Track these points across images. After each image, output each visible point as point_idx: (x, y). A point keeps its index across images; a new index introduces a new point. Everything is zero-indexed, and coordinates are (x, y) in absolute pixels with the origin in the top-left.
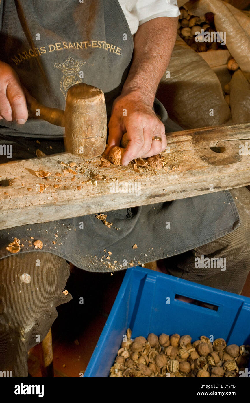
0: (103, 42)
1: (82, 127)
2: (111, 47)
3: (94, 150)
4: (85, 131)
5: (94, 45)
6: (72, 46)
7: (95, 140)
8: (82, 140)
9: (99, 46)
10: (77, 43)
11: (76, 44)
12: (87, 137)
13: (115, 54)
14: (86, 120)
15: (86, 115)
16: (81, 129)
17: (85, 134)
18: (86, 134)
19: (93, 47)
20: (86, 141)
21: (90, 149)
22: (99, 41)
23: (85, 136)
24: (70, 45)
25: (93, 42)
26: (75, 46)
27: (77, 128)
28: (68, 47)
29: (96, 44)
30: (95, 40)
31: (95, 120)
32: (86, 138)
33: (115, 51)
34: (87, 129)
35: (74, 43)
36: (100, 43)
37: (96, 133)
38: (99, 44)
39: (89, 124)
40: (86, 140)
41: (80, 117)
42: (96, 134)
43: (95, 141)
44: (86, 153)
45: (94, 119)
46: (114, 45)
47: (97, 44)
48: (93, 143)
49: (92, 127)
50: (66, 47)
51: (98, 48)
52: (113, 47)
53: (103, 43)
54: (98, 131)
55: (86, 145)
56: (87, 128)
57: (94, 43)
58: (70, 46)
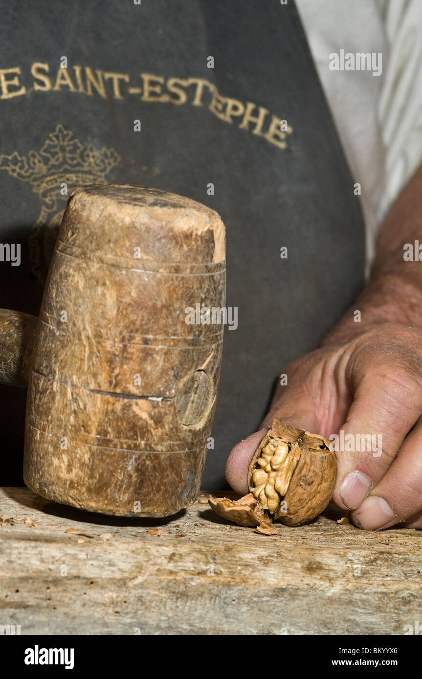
0: (191, 81)
1: (101, 337)
2: (245, 110)
3: (137, 470)
4: (114, 354)
5: (152, 94)
6: (68, 82)
7: (152, 418)
8: (94, 400)
9: (175, 96)
10: (88, 71)
11: (83, 73)
12: (118, 391)
13: (262, 141)
14: (127, 300)
15: (130, 279)
16: (99, 343)
17: (112, 370)
18: (117, 371)
19: (146, 97)
20: (110, 408)
21: (124, 457)
22: (175, 76)
23: (111, 382)
24: (63, 78)
25: (146, 78)
26: (79, 81)
27: (80, 339)
28: (53, 83)
29: (158, 89)
30: (157, 72)
31: (164, 311)
32: (114, 394)
33: (266, 127)
34: (125, 346)
35: (78, 70)
36: (176, 85)
37: (160, 379)
38: (174, 90)
39: (133, 323)
40: (108, 403)
41: (104, 284)
42: (160, 386)
43: (151, 422)
44: (101, 475)
45: (163, 306)
46: (259, 104)
47: (165, 90)
48: (141, 428)
49: (146, 342)
50: (42, 84)
51: (169, 106)
52: (255, 113)
53: (194, 87)
54: (172, 373)
55: (106, 433)
56: (123, 340)
57: (153, 83)
58: (59, 81)
